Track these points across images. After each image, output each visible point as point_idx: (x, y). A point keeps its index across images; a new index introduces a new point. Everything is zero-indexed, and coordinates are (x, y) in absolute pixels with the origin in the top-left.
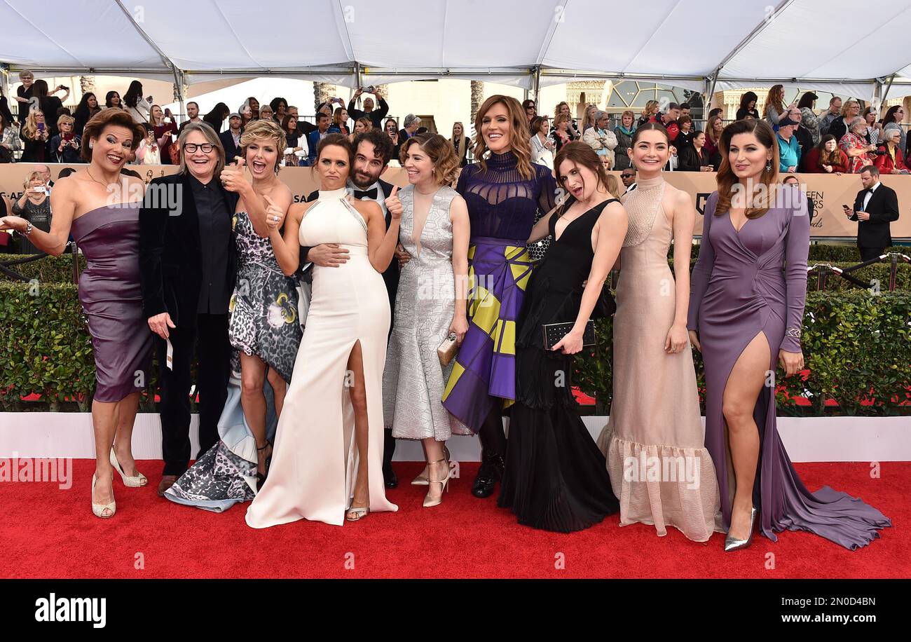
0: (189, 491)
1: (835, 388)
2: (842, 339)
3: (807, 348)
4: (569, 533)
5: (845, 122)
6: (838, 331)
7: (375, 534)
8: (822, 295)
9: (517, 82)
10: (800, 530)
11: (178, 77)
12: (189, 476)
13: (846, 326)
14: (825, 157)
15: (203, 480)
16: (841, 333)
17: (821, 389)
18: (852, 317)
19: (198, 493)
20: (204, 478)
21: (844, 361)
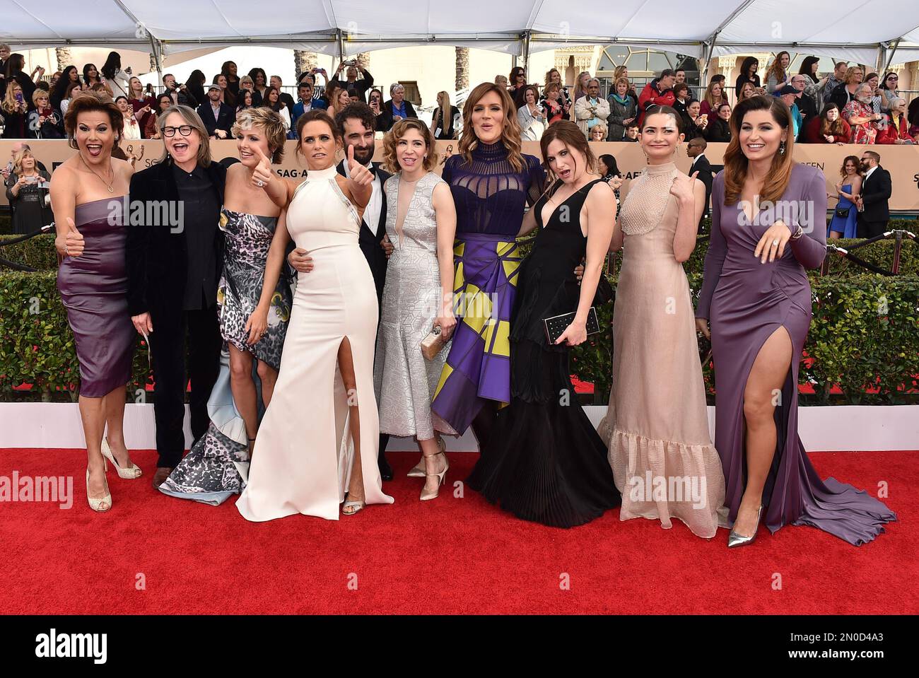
0: (184, 483)
1: (841, 377)
2: (849, 327)
3: (813, 336)
4: (569, 528)
5: (847, 90)
6: (846, 318)
7: (373, 529)
8: (829, 281)
9: (505, 48)
11: (155, 47)
13: (854, 313)
14: (827, 126)
15: (196, 471)
16: (848, 320)
17: (826, 378)
18: (860, 305)
19: (192, 485)
20: (197, 469)
21: (850, 349)
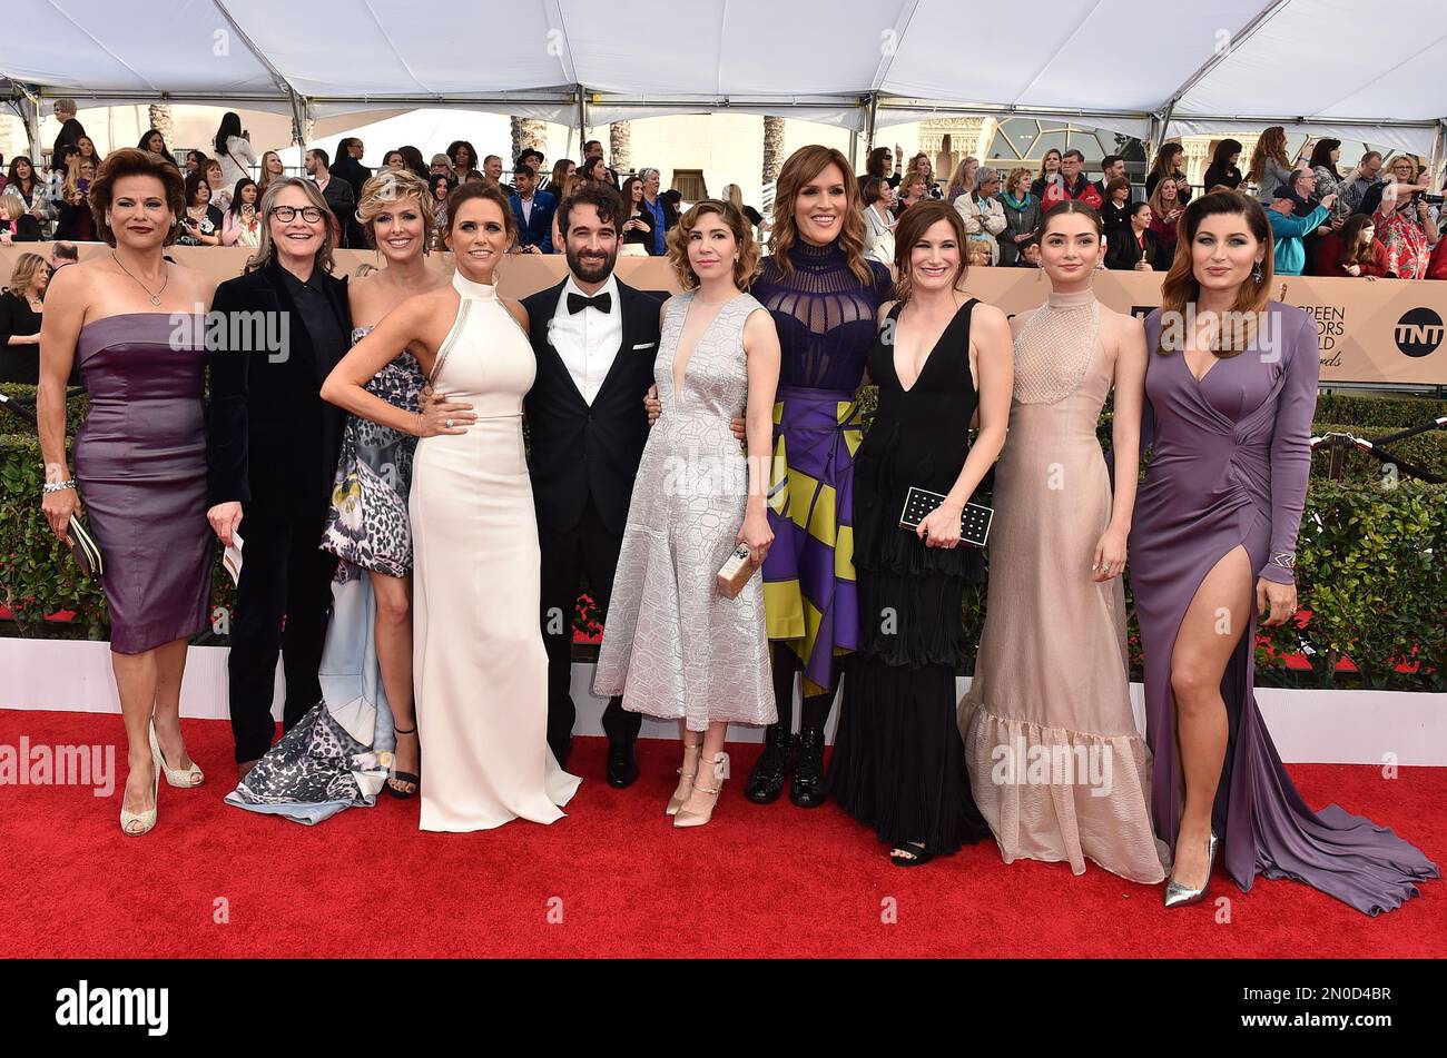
0: (266, 794)
1: (1354, 644)
2: (1367, 562)
3: (1308, 575)
6: (1362, 548)
8: (1335, 488)
9: (839, 119)
10: (1284, 878)
11: (298, 107)
12: (262, 772)
13: (1375, 540)
15: (286, 777)
16: (1366, 552)
17: (1329, 644)
18: (1386, 526)
19: (279, 795)
20: (289, 773)
21: (1370, 599)
